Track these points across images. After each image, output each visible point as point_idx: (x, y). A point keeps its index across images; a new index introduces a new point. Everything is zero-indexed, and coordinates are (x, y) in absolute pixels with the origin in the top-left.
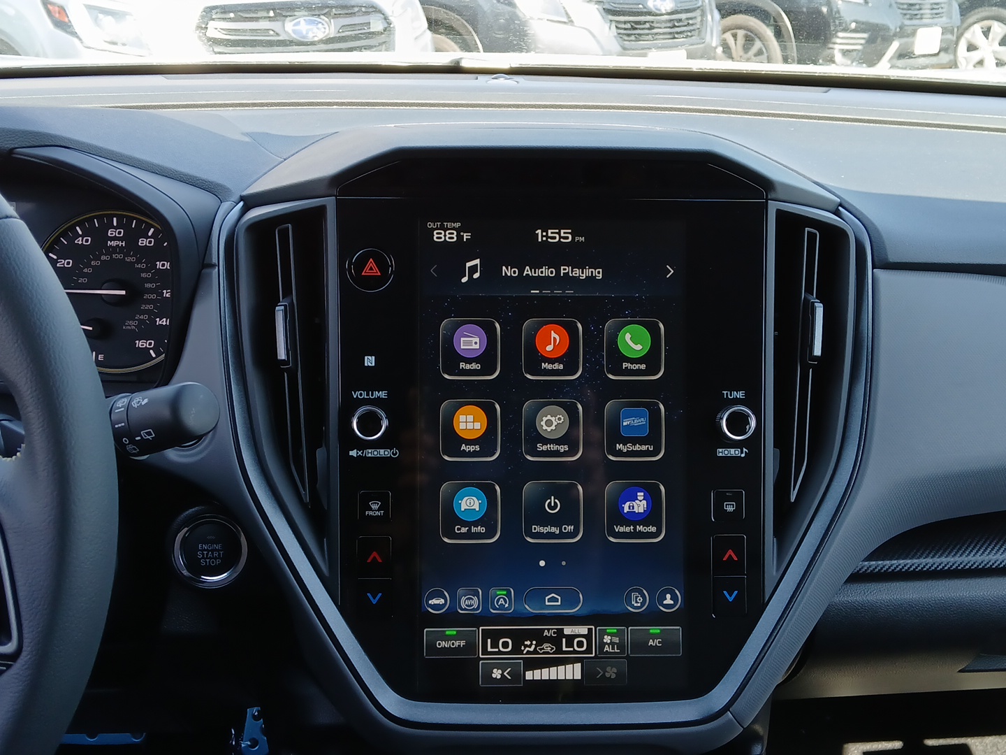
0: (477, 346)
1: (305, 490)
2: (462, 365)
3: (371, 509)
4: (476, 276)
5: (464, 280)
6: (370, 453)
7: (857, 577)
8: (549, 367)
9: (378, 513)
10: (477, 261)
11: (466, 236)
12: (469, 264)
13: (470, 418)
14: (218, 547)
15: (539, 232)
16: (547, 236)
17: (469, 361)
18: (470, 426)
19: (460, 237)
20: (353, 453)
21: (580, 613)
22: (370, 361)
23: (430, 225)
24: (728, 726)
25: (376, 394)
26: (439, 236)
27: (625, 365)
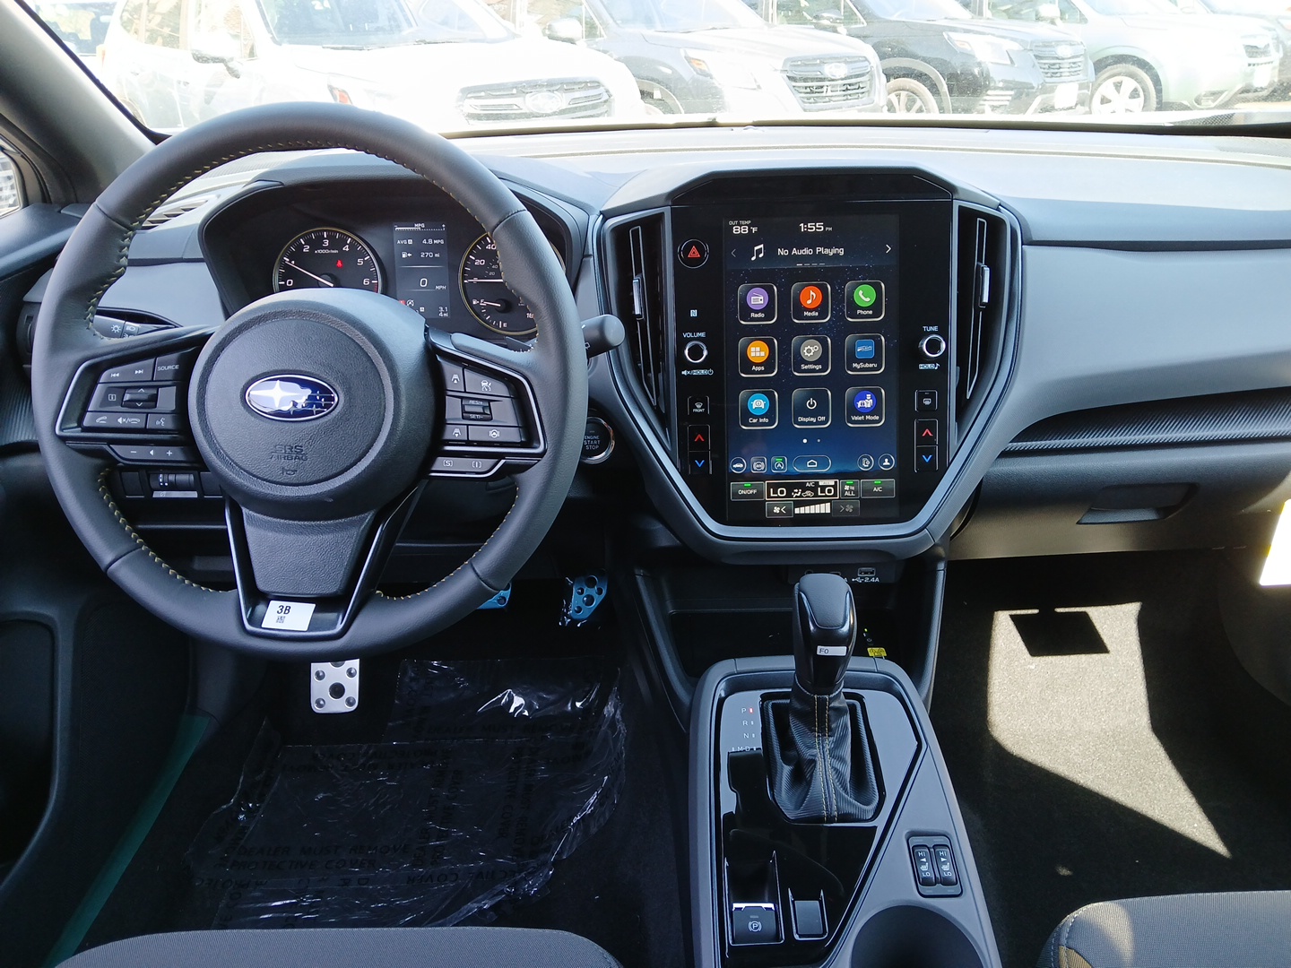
0: (762, 302)
1: (653, 397)
2: (752, 315)
3: (696, 408)
4: (761, 255)
5: (753, 258)
6: (696, 372)
7: (1005, 454)
8: (809, 314)
9: (701, 410)
10: (762, 246)
11: (754, 230)
12: (756, 248)
13: (758, 349)
14: (597, 437)
15: (802, 225)
16: (807, 228)
17: (757, 312)
18: (758, 354)
19: (750, 230)
20: (684, 373)
21: (829, 472)
22: (694, 313)
23: (731, 223)
24: (925, 538)
25: (698, 334)
26: (737, 230)
27: (859, 312)
